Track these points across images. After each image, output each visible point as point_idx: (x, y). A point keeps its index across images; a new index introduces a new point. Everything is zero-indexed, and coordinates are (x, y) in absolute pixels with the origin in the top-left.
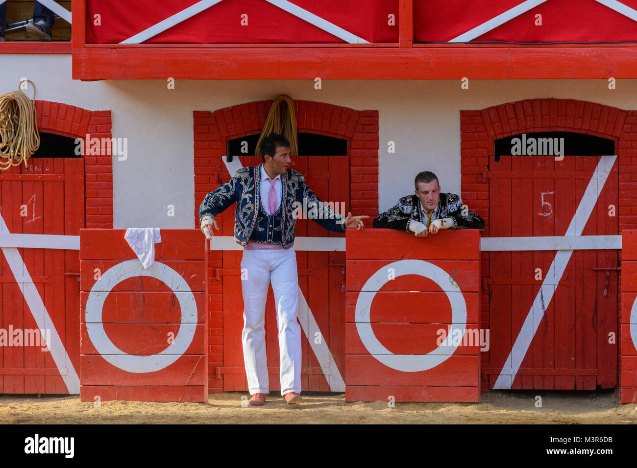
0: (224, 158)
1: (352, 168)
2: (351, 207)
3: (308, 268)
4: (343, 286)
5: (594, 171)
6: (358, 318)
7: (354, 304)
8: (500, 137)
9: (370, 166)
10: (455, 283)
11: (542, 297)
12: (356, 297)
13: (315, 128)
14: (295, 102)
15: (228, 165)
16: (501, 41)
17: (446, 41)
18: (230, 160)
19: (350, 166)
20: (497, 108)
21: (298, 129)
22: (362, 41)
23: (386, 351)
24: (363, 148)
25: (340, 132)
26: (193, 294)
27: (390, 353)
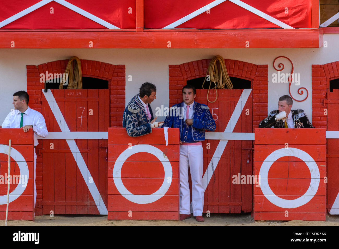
0: (43, 90)
1: (111, 96)
2: (111, 116)
3: (88, 149)
4: (106, 158)
5: (240, 97)
6: (114, 175)
7: (112, 168)
8: (189, 79)
9: (121, 94)
10: (166, 157)
11: (212, 164)
12: (113, 164)
13: (91, 74)
14: (81, 60)
15: (45, 94)
16: (190, 28)
17: (161, 28)
18: (46, 91)
19: (110, 94)
20: (188, 64)
21: (82, 75)
22: (117, 28)
23: (129, 193)
24: (117, 85)
25: (105, 76)
26: (27, 163)
27: (131, 194)
